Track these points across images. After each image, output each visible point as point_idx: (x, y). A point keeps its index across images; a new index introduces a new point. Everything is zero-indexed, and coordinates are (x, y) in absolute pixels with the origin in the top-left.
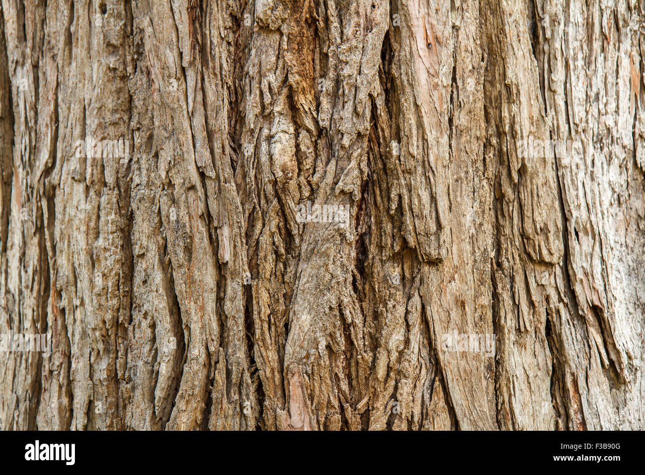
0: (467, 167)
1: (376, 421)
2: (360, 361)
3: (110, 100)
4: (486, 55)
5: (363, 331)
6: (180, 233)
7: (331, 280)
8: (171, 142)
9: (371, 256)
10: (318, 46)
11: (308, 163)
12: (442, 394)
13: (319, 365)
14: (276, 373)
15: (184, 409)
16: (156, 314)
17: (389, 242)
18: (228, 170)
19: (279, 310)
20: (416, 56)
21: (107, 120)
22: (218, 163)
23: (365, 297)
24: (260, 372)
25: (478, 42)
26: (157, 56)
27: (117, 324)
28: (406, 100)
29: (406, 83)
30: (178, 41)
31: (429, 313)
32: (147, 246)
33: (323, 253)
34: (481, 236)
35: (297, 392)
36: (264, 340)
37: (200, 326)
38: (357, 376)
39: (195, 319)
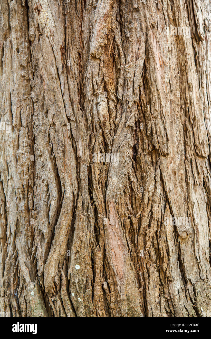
0: (174, 117)
1: (144, 221)
2: (137, 197)
3: (22, 90)
4: (179, 71)
5: (137, 185)
6: (60, 144)
7: (125, 163)
8: (54, 106)
9: (139, 153)
10: (114, 66)
11: (113, 114)
12: (169, 210)
13: (121, 198)
14: (103, 203)
15: (64, 219)
16: (49, 180)
17: (147, 147)
18: (81, 117)
19: (103, 176)
20: (157, 70)
21: (21, 98)
22: (76, 114)
23: (137, 171)
24: (96, 203)
25: (177, 66)
26: (46, 70)
27: (28, 186)
28: (153, 88)
29: (153, 81)
30: (56, 63)
31: (163, 176)
32: (43, 151)
33: (122, 151)
34: (180, 145)
35: (112, 210)
36: (97, 189)
37: (70, 184)
38: (135, 203)
39: (67, 181)
